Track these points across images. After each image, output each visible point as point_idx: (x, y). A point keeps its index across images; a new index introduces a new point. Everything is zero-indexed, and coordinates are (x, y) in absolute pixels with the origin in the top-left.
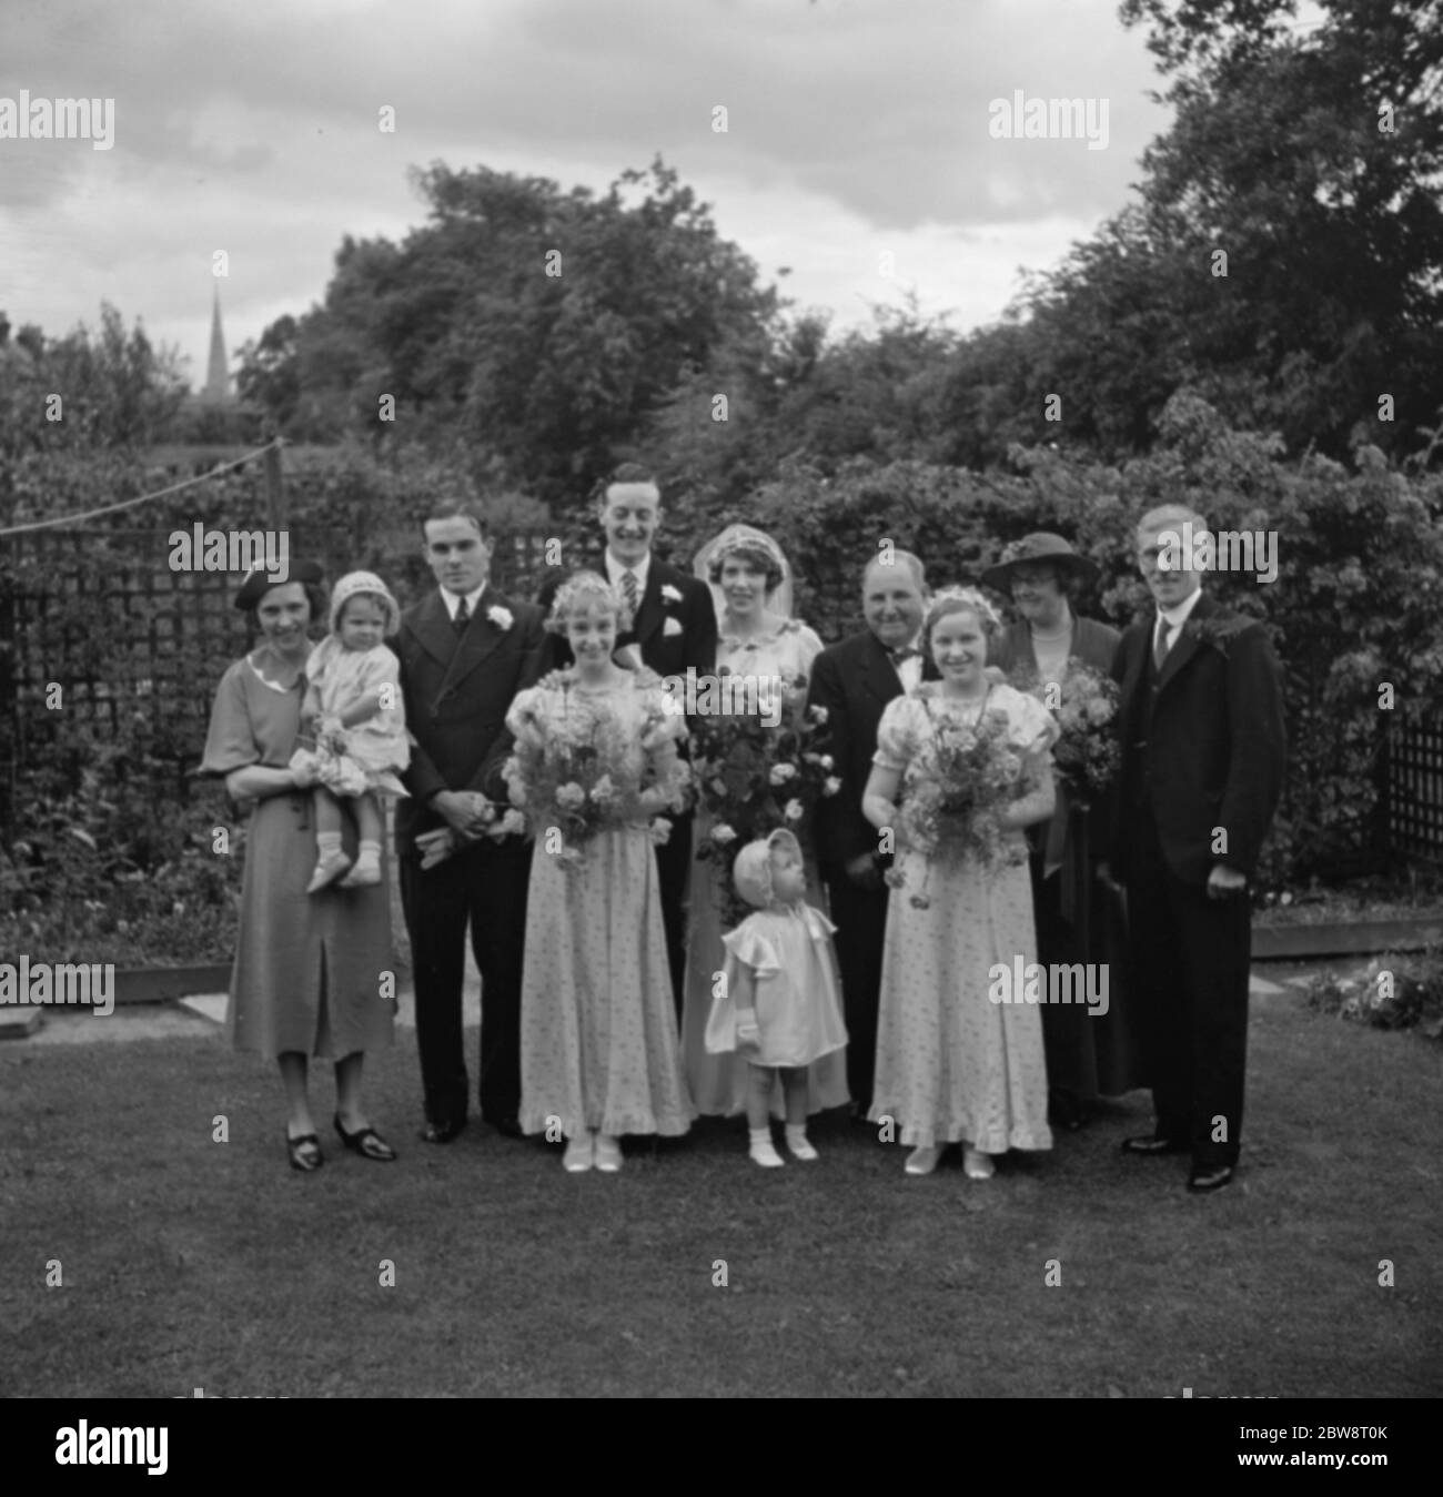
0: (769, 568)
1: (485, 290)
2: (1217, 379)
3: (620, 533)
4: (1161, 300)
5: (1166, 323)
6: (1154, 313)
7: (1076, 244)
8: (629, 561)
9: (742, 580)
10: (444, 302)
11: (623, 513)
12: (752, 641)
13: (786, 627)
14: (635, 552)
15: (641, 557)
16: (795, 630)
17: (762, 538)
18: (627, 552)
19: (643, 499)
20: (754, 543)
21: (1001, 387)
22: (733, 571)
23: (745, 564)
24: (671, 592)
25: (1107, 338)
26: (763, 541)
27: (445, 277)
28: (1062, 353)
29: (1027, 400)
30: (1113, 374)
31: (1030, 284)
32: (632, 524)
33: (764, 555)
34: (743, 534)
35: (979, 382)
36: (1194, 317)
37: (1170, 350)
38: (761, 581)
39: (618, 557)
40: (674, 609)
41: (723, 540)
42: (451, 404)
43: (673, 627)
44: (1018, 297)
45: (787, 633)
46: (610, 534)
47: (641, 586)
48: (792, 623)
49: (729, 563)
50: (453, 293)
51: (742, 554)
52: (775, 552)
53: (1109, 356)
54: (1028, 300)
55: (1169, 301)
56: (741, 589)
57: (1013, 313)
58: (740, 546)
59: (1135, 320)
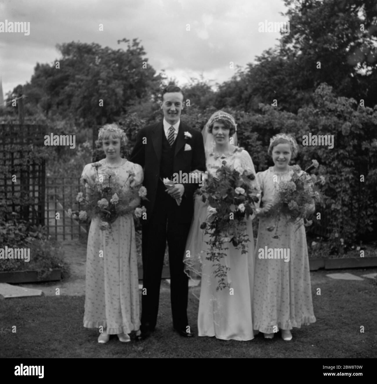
0: (231, 127)
1: (77, 74)
2: (303, 93)
3: (168, 111)
4: (282, 73)
5: (284, 79)
6: (281, 76)
7: (256, 57)
8: (172, 122)
9: (220, 131)
10: (67, 78)
11: (170, 104)
12: (223, 155)
13: (236, 150)
14: (174, 119)
15: (177, 121)
16: (240, 151)
17: (228, 116)
18: (171, 119)
19: (178, 98)
20: (225, 117)
21: (234, 98)
22: (217, 128)
23: (222, 125)
24: (188, 134)
25: (268, 82)
26: (229, 117)
27: (66, 72)
28: (254, 87)
29: (242, 101)
30: (270, 93)
31: (240, 70)
32: (173, 108)
33: (229, 122)
34: (221, 114)
35: (226, 96)
36: (293, 77)
37: (285, 86)
38: (227, 132)
39: (168, 121)
40: (189, 141)
41: (213, 116)
42: (67, 107)
43: (188, 147)
44: (236, 74)
45: (237, 152)
46: (165, 113)
47: (176, 132)
48: (239, 149)
49: (216, 125)
50: (68, 76)
51: (221, 121)
52: (233, 120)
53: (268, 88)
54: (239, 74)
55: (284, 73)
56: (220, 135)
57: (235, 78)
58: (220, 118)
59: (276, 77)
